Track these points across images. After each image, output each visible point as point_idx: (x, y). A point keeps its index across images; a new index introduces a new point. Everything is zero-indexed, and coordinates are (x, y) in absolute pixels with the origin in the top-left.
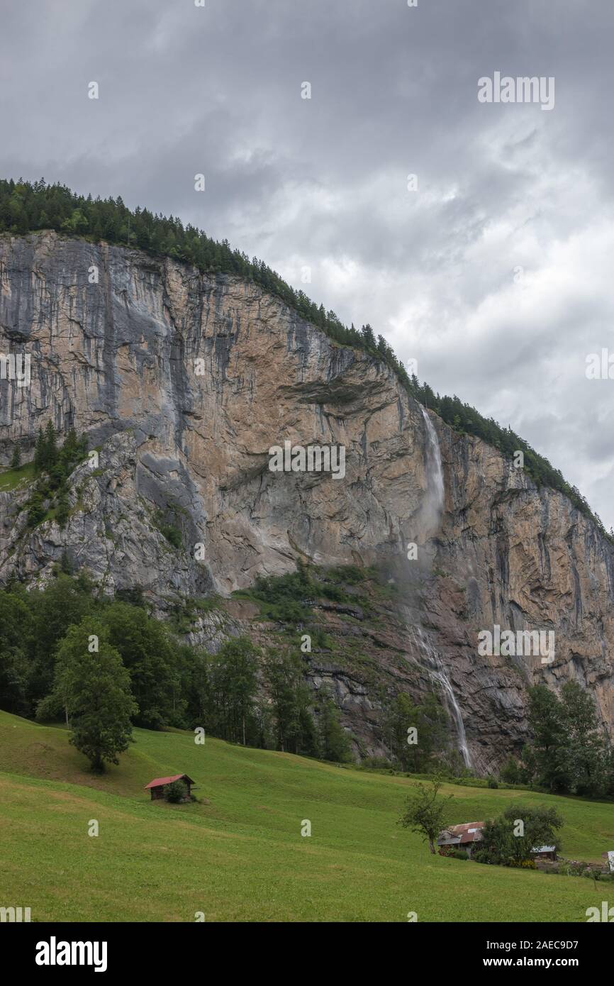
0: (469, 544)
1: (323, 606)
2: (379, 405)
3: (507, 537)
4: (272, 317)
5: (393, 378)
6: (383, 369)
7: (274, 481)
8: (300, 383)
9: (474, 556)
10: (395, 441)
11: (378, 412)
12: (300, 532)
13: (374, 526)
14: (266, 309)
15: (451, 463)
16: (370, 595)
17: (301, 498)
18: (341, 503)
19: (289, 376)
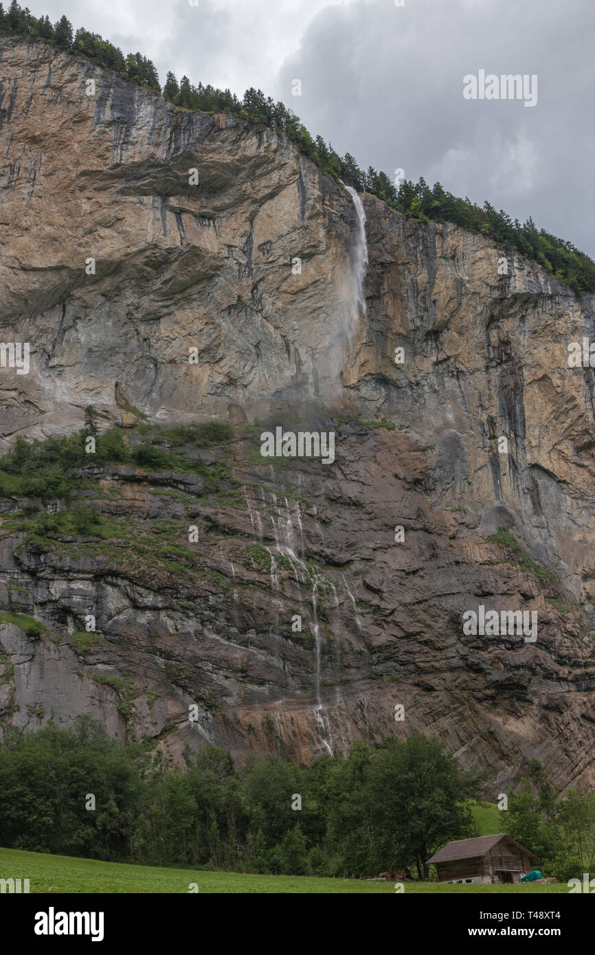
0: (450, 383)
1: (119, 476)
2: (268, 191)
3: (521, 368)
4: (70, 81)
5: (287, 148)
6: (268, 137)
7: (88, 310)
8: (117, 165)
9: (460, 400)
10: (294, 235)
11: (270, 202)
12: (139, 383)
13: (269, 366)
14: (60, 71)
15: (403, 264)
16: (235, 460)
17: (138, 334)
18: (210, 335)
19: (98, 157)
